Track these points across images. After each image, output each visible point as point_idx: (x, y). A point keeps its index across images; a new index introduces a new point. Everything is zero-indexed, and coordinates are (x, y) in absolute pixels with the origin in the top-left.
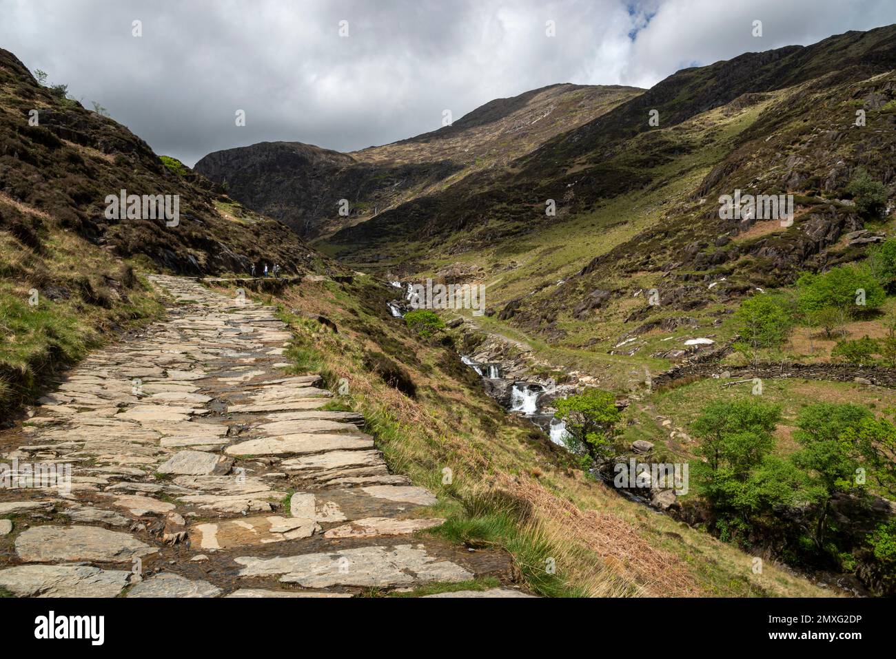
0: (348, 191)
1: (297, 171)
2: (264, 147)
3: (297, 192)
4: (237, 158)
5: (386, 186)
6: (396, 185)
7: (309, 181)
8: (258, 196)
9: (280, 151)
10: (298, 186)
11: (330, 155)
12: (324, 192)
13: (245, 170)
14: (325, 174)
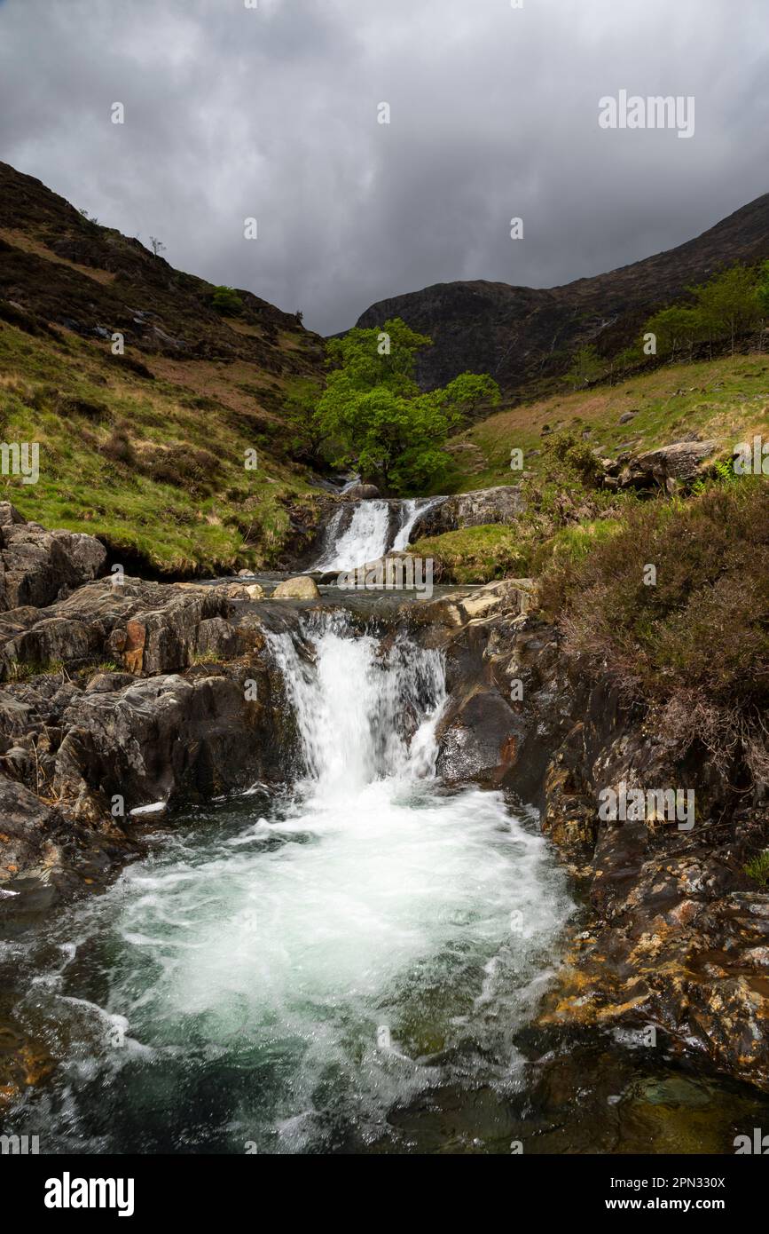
0: (541, 337)
1: (477, 317)
2: (439, 290)
3: (477, 343)
4: (407, 305)
5: (590, 328)
6: (604, 325)
7: (493, 328)
8: (429, 352)
9: (458, 292)
10: (479, 335)
11: (521, 293)
12: (511, 341)
13: (415, 320)
14: (513, 318)
